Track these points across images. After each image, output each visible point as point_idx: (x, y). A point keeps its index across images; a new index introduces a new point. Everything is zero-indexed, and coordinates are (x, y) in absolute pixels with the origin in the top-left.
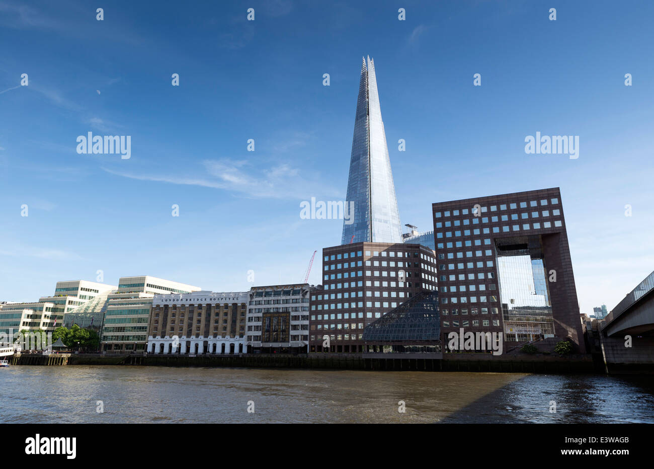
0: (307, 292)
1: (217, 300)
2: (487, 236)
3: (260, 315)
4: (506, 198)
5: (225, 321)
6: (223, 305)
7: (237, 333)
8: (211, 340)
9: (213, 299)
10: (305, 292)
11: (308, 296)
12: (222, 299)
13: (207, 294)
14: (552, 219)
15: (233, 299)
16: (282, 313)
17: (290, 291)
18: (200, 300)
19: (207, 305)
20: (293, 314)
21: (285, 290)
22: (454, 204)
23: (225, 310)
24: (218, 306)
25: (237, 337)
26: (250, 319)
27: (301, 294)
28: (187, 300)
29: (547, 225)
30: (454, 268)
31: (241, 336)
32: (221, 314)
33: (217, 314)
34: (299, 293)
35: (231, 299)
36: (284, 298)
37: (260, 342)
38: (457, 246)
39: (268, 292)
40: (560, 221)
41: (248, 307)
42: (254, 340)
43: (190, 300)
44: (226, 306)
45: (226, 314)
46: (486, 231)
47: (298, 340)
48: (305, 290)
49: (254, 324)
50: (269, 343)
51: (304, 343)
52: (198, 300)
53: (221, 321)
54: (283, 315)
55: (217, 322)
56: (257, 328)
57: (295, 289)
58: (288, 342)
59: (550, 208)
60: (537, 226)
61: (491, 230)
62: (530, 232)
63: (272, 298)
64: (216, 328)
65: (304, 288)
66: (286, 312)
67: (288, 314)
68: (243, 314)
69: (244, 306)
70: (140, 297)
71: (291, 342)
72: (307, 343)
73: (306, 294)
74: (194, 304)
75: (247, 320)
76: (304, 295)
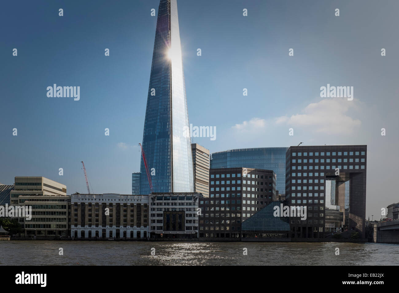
0: (197, 198)
1: (124, 200)
2: (322, 171)
3: (162, 212)
4: (336, 148)
5: (132, 216)
6: (129, 204)
7: (142, 224)
8: (122, 229)
9: (121, 200)
10: (195, 198)
11: (197, 201)
12: (128, 200)
13: (116, 196)
14: (360, 164)
15: (138, 200)
16: (179, 211)
17: (184, 197)
18: (110, 200)
19: (116, 204)
20: (187, 212)
21: (179, 196)
22: (305, 148)
23: (132, 208)
24: (125, 205)
25: (142, 227)
26: (153, 215)
27: (193, 200)
28: (100, 200)
29: (357, 167)
30: (300, 189)
31: (145, 226)
32: (129, 211)
33: (125, 211)
34: (192, 199)
35: (136, 201)
36: (180, 201)
37: (162, 230)
38: (304, 176)
39: (167, 197)
40: (364, 166)
41: (150, 207)
42: (157, 229)
43: (103, 200)
44: (132, 205)
45: (132, 211)
46: (322, 168)
47: (191, 230)
48: (195, 197)
49: (156, 218)
50: (169, 232)
51: (195, 231)
52: (109, 200)
53: (129, 216)
54: (179, 213)
55: (125, 216)
56: (159, 221)
57: (188, 196)
58: (184, 230)
59: (360, 157)
60: (351, 167)
61: (325, 168)
62: (347, 171)
63: (170, 201)
64: (125, 221)
65: (194, 195)
66: (182, 211)
67: (183, 213)
68: (147, 211)
69: (146, 205)
70: (44, 195)
71: (186, 231)
72: (197, 231)
73: (196, 200)
74: (106, 202)
75: (150, 216)
76: (195, 200)
